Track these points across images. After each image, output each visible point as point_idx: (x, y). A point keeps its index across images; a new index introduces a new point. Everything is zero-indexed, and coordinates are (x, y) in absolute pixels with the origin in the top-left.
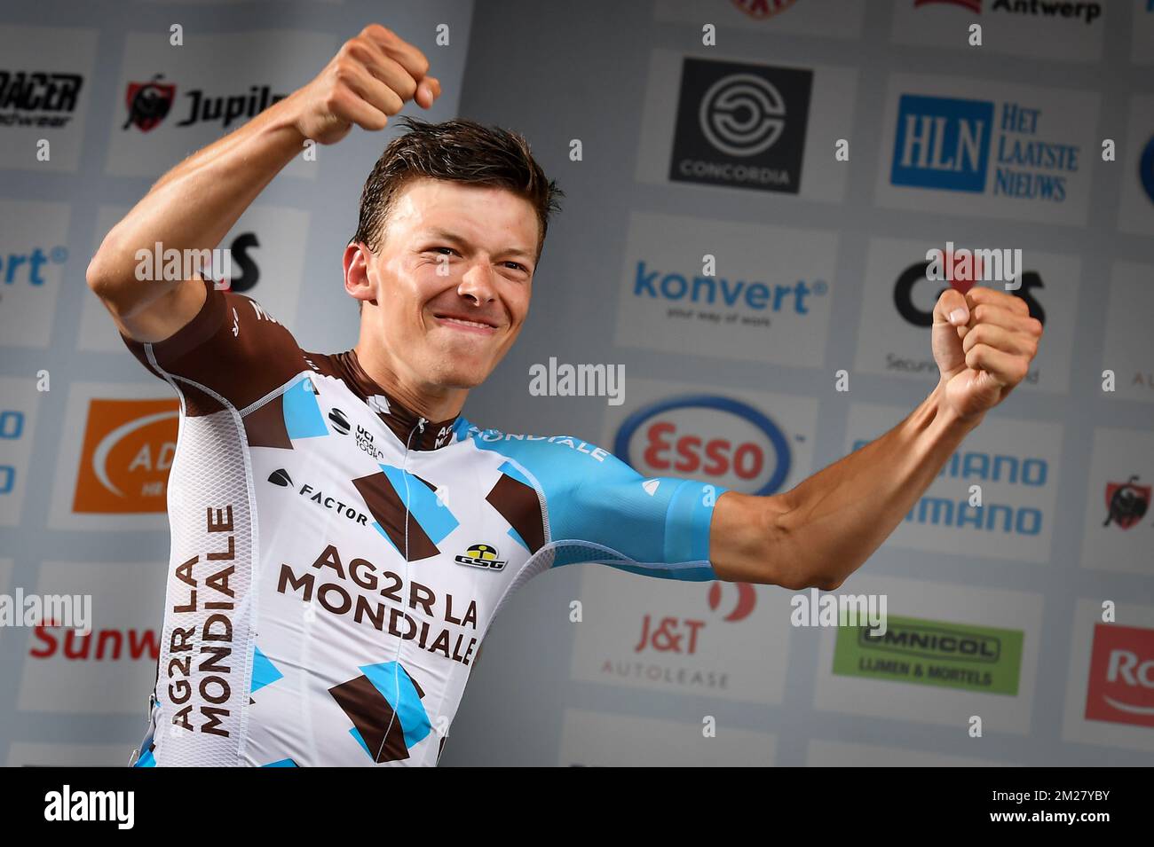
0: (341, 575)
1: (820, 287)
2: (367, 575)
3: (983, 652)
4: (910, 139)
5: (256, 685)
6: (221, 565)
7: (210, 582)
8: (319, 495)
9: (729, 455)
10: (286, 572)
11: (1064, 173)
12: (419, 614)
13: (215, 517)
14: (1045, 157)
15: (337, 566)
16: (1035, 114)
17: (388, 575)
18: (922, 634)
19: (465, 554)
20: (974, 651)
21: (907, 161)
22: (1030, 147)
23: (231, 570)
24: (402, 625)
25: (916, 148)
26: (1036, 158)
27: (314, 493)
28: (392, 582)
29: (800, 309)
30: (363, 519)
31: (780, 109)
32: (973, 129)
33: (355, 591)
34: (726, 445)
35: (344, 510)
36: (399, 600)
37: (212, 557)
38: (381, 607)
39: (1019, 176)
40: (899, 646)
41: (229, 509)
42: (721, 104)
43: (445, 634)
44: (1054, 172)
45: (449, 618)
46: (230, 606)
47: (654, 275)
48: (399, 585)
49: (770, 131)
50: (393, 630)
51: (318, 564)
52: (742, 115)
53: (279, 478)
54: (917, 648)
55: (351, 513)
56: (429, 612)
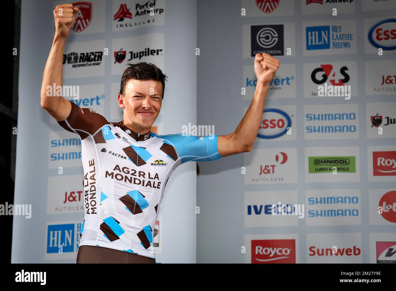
0: (120, 171)
1: (292, 78)
2: (127, 171)
3: (346, 163)
4: (310, 38)
5: (102, 200)
6: (93, 174)
7: (91, 178)
8: (114, 154)
9: (276, 123)
10: (107, 172)
11: (349, 41)
12: (141, 178)
13: (90, 163)
14: (344, 37)
15: (119, 169)
16: (340, 27)
17: (132, 170)
18: (330, 160)
19: (154, 163)
20: (343, 163)
21: (310, 44)
22: (340, 35)
23: (95, 174)
24: (137, 182)
25: (312, 40)
26: (342, 39)
27: (112, 153)
28: (134, 172)
29: (288, 84)
30: (125, 158)
31: (277, 35)
32: (325, 33)
33: (124, 175)
34: (274, 120)
35: (120, 156)
36: (136, 176)
37: (91, 172)
38: (131, 178)
39: (338, 43)
40: (324, 164)
41: (93, 160)
42: (261, 36)
43: (149, 182)
44: (347, 41)
45: (149, 178)
46: (95, 183)
47: (251, 81)
48: (136, 172)
49: (275, 41)
50: (135, 183)
51: (114, 170)
52: (267, 38)
53: (104, 150)
54: (329, 164)
55: (122, 157)
56: (144, 177)
